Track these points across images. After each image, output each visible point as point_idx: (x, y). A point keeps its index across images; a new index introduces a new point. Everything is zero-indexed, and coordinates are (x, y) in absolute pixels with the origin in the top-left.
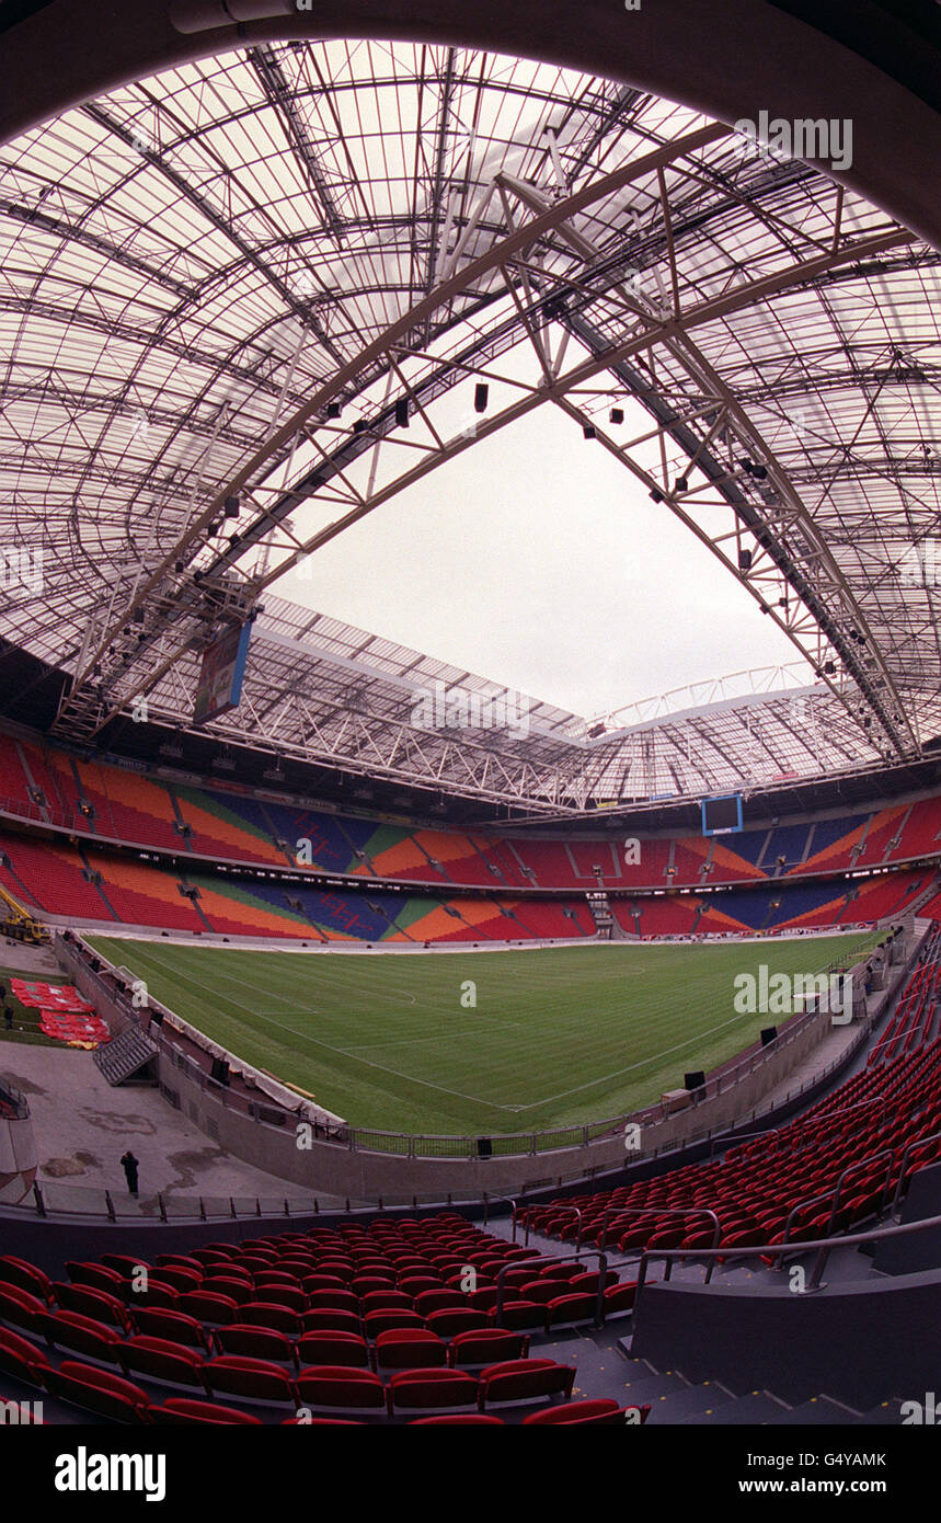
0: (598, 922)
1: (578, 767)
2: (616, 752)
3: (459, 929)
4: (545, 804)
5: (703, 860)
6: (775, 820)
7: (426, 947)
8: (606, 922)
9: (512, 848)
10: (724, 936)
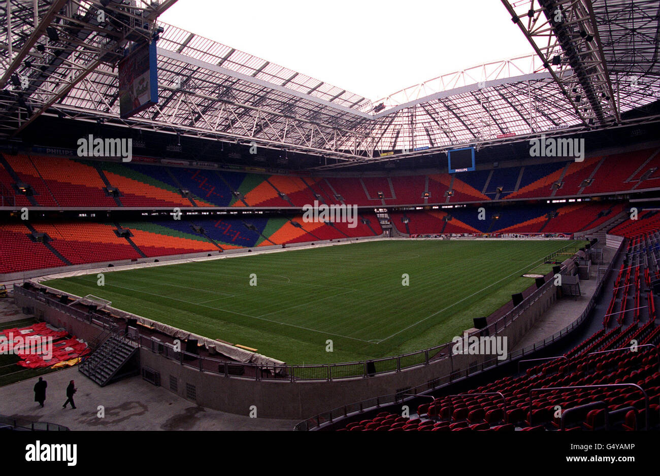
0: (383, 227)
1: (368, 131)
2: (391, 122)
3: (301, 234)
4: (349, 155)
5: (447, 188)
6: (496, 164)
7: (284, 247)
8: (388, 226)
9: (328, 183)
10: (463, 236)
